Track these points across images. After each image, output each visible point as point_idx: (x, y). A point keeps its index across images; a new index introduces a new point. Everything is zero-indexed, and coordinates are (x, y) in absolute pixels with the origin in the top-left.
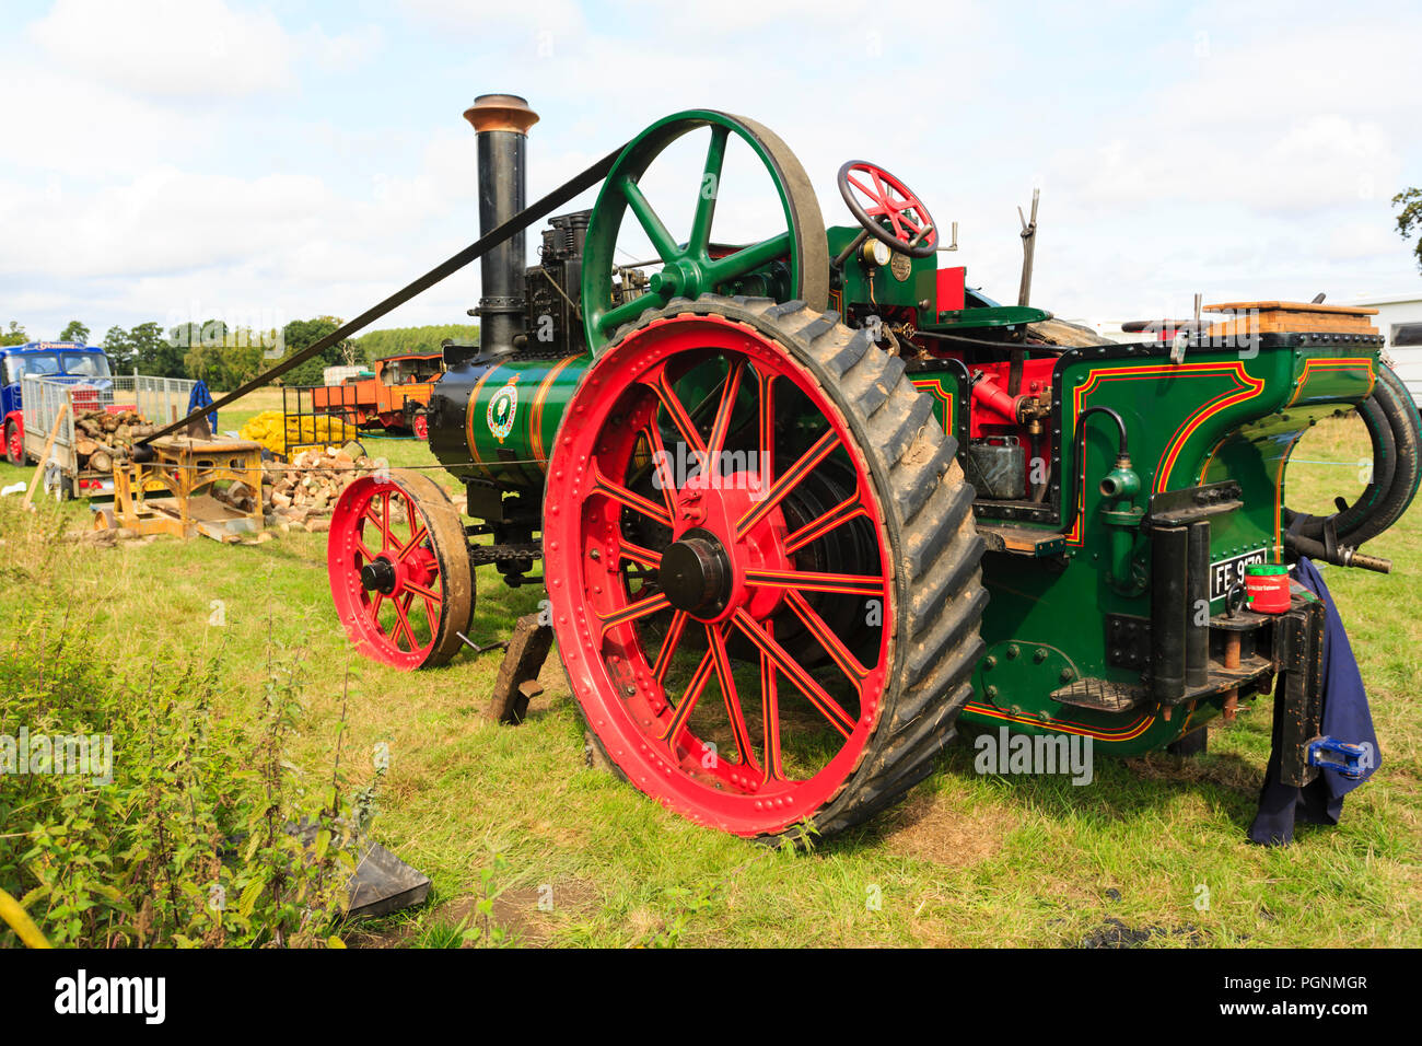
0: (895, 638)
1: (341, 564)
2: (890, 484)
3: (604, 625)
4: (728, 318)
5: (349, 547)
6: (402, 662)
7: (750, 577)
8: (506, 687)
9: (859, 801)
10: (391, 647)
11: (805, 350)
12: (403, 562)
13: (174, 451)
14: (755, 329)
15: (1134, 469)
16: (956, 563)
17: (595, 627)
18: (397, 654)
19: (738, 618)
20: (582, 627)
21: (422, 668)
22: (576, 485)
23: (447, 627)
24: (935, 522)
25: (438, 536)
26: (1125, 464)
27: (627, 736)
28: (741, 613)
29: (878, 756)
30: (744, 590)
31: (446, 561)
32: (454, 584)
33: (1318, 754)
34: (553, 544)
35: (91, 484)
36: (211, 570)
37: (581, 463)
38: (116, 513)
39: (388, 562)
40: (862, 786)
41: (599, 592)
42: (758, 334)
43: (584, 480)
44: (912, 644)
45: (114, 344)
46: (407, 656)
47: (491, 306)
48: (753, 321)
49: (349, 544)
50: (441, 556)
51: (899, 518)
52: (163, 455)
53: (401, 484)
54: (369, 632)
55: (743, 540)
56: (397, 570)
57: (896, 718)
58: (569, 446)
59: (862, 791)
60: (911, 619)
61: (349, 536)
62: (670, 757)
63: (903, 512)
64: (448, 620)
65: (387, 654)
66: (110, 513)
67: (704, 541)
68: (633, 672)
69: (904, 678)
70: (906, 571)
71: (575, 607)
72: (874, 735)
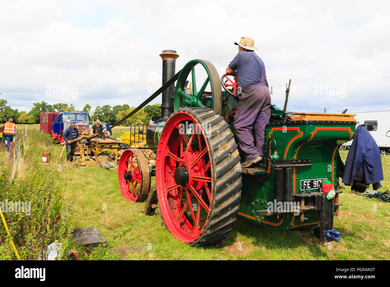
0: (213, 192)
1: (121, 173)
2: (213, 154)
3: (168, 190)
4: (188, 113)
5: (124, 169)
6: (132, 200)
7: (193, 178)
8: (148, 205)
9: (207, 234)
10: (131, 196)
11: (201, 121)
12: (134, 173)
13: (95, 142)
14: (192, 116)
15: (278, 154)
16: (232, 175)
17: (166, 190)
18: (132, 198)
19: (191, 188)
20: (163, 190)
21: (136, 202)
22: (164, 153)
23: (143, 191)
24: (226, 165)
25: (142, 166)
26: (276, 152)
27: (170, 218)
28: (191, 186)
29: (210, 222)
30: (192, 180)
31: (143, 173)
32: (145, 179)
33: (328, 234)
34: (158, 168)
35: (77, 151)
36: (98, 175)
37: (165, 148)
38: (80, 159)
39: (131, 173)
40: (207, 230)
41: (170, 182)
42: (193, 117)
43: (165, 152)
44: (216, 194)
45: (98, 111)
46: (134, 198)
47: (163, 106)
48: (193, 114)
49: (124, 168)
50: (142, 172)
51: (214, 163)
52: (93, 143)
53: (134, 152)
54: (127, 192)
55: (193, 168)
56: (133, 175)
57: (213, 212)
58: (162, 143)
59: (207, 231)
60: (216, 188)
61: (124, 166)
62: (178, 224)
63: (215, 161)
64: (143, 189)
65: (130, 198)
66: (79, 159)
67: (184, 168)
68: (176, 203)
69: (214, 202)
70: (215, 176)
71: (162, 184)
72: (209, 216)
